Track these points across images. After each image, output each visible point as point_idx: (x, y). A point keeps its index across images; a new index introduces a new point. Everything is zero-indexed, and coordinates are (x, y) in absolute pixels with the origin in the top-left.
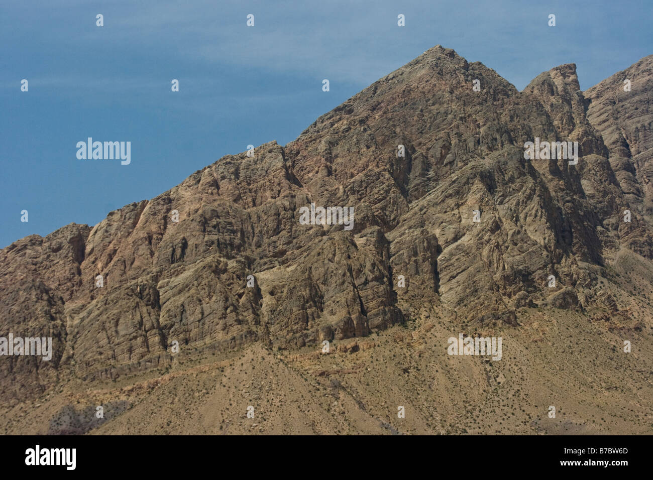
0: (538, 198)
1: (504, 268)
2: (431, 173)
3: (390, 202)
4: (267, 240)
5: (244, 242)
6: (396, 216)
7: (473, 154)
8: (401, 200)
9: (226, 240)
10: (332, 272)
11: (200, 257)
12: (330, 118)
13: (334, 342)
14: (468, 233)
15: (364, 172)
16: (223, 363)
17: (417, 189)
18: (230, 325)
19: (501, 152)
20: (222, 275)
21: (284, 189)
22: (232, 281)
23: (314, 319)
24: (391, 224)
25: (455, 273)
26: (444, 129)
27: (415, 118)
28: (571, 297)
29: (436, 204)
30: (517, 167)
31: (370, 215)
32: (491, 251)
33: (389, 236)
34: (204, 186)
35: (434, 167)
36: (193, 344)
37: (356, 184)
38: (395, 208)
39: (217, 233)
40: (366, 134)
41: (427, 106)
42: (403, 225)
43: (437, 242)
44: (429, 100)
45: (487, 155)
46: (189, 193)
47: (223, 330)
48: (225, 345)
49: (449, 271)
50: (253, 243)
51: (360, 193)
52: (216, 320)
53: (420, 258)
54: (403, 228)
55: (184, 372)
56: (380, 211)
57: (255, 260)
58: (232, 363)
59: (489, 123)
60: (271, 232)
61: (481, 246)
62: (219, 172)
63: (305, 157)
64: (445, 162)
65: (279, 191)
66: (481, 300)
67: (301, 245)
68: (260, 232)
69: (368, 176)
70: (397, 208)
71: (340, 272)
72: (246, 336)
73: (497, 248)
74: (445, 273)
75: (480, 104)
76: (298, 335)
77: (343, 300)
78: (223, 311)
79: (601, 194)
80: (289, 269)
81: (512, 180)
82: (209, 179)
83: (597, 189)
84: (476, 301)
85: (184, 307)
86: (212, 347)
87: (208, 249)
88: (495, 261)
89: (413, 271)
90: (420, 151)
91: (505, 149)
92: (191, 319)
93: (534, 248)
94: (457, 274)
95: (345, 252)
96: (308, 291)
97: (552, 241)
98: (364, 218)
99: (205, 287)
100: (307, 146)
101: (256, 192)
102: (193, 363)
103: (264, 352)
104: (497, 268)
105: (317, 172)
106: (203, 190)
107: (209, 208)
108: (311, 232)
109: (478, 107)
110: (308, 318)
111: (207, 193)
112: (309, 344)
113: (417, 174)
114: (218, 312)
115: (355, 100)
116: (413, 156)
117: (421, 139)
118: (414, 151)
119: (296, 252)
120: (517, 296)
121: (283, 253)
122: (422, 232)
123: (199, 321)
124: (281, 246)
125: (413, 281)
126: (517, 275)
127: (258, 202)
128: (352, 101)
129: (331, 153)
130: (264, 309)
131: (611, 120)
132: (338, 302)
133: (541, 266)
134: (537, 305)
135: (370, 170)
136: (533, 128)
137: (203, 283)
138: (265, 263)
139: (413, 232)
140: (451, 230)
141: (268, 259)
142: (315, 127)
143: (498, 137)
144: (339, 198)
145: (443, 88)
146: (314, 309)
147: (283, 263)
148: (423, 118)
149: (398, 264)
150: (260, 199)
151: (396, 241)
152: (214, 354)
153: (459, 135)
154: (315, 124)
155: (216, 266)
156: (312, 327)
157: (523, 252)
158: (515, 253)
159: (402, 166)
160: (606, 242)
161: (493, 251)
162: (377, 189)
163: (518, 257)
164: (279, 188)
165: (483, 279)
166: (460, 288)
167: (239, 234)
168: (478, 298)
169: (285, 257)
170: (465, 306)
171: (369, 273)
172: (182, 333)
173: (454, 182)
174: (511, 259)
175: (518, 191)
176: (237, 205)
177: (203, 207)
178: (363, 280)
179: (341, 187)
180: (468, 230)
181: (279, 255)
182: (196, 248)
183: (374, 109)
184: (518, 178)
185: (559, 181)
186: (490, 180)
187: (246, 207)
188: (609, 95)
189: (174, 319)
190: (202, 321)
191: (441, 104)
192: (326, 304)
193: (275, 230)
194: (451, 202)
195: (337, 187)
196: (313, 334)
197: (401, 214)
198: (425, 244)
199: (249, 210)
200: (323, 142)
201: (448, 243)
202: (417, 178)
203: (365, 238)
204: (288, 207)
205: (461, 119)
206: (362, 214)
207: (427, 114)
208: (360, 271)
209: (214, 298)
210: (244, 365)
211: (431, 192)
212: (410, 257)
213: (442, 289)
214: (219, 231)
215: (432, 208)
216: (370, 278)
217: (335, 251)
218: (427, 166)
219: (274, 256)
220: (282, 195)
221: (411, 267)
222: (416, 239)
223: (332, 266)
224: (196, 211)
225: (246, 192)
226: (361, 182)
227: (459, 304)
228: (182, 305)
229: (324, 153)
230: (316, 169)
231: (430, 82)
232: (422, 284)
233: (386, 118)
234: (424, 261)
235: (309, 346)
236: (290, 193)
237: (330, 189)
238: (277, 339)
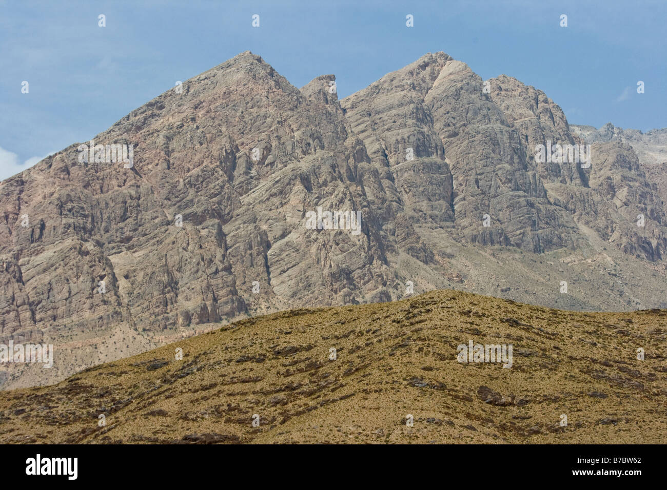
0: (349, 202)
1: (331, 266)
2: (253, 172)
3: (225, 197)
4: (115, 226)
5: (94, 226)
6: (230, 211)
7: (292, 157)
8: (234, 196)
9: (79, 224)
10: (186, 260)
11: (58, 239)
12: (143, 113)
13: (192, 326)
14: (294, 230)
15: (201, 167)
16: (95, 341)
17: (241, 187)
18: (97, 305)
19: (315, 156)
20: (84, 257)
21: (129, 178)
22: (94, 263)
23: (172, 303)
24: (225, 218)
25: (286, 267)
26: (264, 132)
27: (237, 119)
28: (386, 297)
29: (261, 202)
30: (330, 172)
31: (209, 208)
32: (319, 249)
33: (226, 229)
34: (56, 171)
35: (256, 167)
36: (61, 321)
37: (192, 178)
38: (229, 203)
39: (72, 216)
40: (199, 131)
41: (246, 108)
42: (236, 220)
43: (267, 237)
44: (248, 103)
45: (302, 158)
46: (42, 177)
47: (90, 309)
48: (93, 323)
49: (280, 265)
50: (102, 228)
51: (197, 186)
52: (84, 300)
53: (254, 251)
54: (237, 223)
55: (59, 348)
56: (217, 205)
57: (104, 244)
58: (104, 341)
59: (303, 129)
60: (118, 219)
61: (309, 244)
62: (70, 159)
63: (144, 149)
64: (266, 163)
65: (125, 181)
66: (316, 294)
67: (147, 232)
68: (109, 218)
69: (204, 171)
70: (231, 203)
71: (194, 260)
72: (112, 316)
73: (324, 247)
74: (276, 267)
75: (291, 109)
76: (160, 318)
77: (199, 287)
78: (90, 291)
79: (380, 201)
80: (136, 255)
81: (325, 184)
82: (61, 165)
83: (377, 196)
84: (311, 295)
85: (51, 285)
86: (81, 325)
87: (67, 231)
88: (322, 259)
89: (249, 264)
90: (243, 151)
91: (318, 155)
92: (59, 297)
93: (354, 249)
94: (288, 269)
95: (198, 242)
96: (166, 277)
97: (366, 243)
98: (205, 211)
99: (72, 267)
100: (145, 139)
101: (103, 179)
102: (65, 338)
103: (132, 333)
104: (324, 265)
105: (157, 165)
106: (56, 174)
107: (64, 192)
108: (156, 221)
109: (289, 113)
110: (167, 302)
111: (60, 178)
112: (170, 326)
113: (242, 172)
114: (85, 292)
115: (166, 97)
116: (238, 155)
117: (243, 139)
118: (238, 150)
119: (141, 239)
120: (342, 293)
121: (129, 239)
122: (255, 227)
123: (66, 299)
124: (128, 233)
125: (249, 273)
126: (342, 273)
127: (105, 189)
128: (163, 97)
129: (168, 148)
130: (121, 291)
131: (370, 131)
132: (193, 289)
133: (360, 266)
134: (358, 302)
135: (206, 166)
136: (324, 135)
137: (71, 263)
138: (113, 248)
139: (247, 227)
140: (279, 227)
141: (116, 244)
142: (128, 120)
143: (311, 142)
144: (180, 191)
145: (260, 92)
146: (172, 294)
147: (129, 249)
148: (244, 120)
149: (235, 256)
150: (107, 186)
151: (232, 234)
152: (83, 332)
153: (279, 138)
154: (128, 118)
155: (80, 248)
156: (171, 311)
157: (344, 252)
158: (338, 253)
159: (228, 164)
160: (388, 246)
161: (320, 250)
162: (214, 184)
163: (340, 256)
164: (124, 177)
165: (315, 275)
166: (293, 281)
167: (90, 219)
168: (313, 293)
169: (131, 243)
170: (300, 299)
171: (220, 263)
172: (49, 310)
173: (277, 182)
174: (335, 257)
175: (331, 194)
176: (87, 191)
177: (58, 191)
178: (214, 270)
179: (181, 180)
180: (294, 228)
181: (125, 240)
182: (54, 229)
183: (196, 108)
184: (331, 182)
185: (357, 186)
186: (308, 182)
187: (95, 193)
188: (364, 106)
189: (41, 296)
190: (70, 299)
191: (259, 107)
192: (180, 290)
193: (121, 217)
194: (276, 200)
195: (177, 179)
196: (173, 318)
197: (234, 209)
198: (259, 238)
199: (97, 197)
200: (161, 136)
201: (276, 239)
202: (242, 176)
203: (206, 230)
204: (135, 196)
205: (279, 122)
206: (203, 207)
207: (247, 116)
208: (211, 261)
209: (81, 279)
210: (117, 344)
211: (255, 189)
212: (246, 250)
213: (273, 282)
214: (73, 214)
215: (258, 206)
216: (220, 268)
217: (188, 241)
218: (250, 165)
219: (121, 242)
220: (128, 184)
221: (247, 259)
222: (250, 234)
223: (186, 255)
224: (52, 194)
225: (94, 179)
226: (198, 176)
227: (293, 297)
228: (50, 284)
229: (163, 147)
230: (157, 162)
231: (247, 86)
232: (257, 276)
233: (210, 117)
234: (258, 255)
235: (170, 329)
236: (135, 183)
237: (171, 181)
238: (141, 320)
